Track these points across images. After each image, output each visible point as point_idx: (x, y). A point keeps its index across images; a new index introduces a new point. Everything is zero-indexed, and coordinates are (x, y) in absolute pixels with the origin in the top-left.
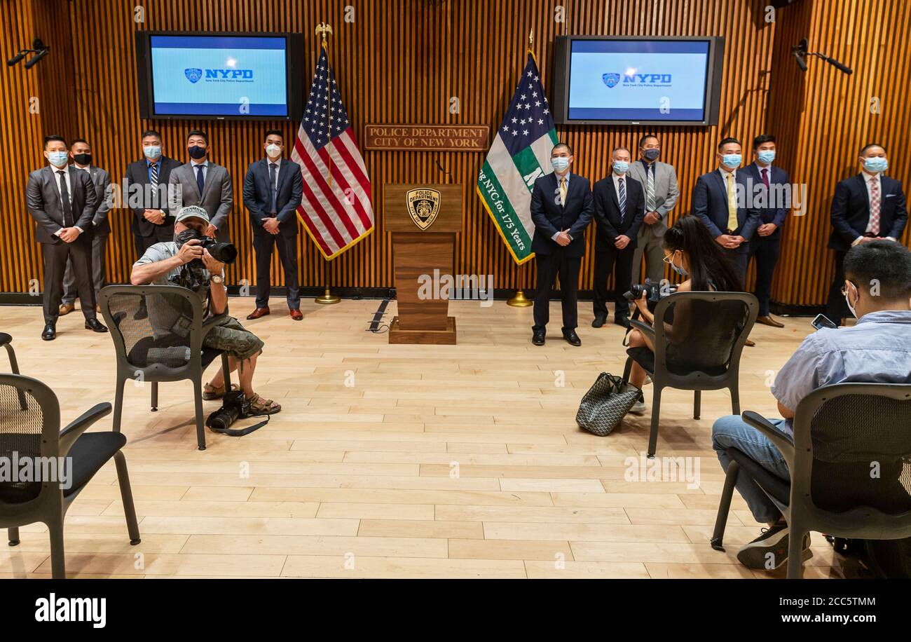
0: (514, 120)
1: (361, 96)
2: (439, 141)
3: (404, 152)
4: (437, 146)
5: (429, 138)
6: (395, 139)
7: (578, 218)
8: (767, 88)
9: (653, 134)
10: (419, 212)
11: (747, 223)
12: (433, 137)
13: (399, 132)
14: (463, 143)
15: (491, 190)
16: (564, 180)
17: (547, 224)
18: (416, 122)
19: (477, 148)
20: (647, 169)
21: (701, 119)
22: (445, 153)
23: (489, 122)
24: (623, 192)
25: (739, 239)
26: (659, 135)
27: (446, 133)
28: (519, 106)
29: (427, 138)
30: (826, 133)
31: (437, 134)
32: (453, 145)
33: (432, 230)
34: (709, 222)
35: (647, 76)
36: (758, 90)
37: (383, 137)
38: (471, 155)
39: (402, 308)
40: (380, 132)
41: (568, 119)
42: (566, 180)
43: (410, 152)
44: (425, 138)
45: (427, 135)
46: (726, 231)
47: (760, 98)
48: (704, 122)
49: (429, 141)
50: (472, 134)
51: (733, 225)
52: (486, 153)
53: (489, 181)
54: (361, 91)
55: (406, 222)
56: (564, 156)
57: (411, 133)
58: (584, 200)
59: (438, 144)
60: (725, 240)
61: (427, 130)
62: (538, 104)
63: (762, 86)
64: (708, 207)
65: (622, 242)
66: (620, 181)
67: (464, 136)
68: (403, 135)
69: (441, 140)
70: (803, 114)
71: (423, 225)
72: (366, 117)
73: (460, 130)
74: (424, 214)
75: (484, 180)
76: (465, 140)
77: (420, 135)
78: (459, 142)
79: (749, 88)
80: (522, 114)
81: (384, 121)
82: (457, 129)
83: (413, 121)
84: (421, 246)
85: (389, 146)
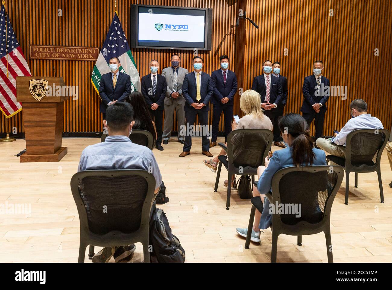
0: (109, 45)
1: (28, 31)
2: (72, 55)
3: (53, 60)
4: (70, 58)
5: (66, 53)
6: (47, 54)
7: (122, 94)
8: (235, 33)
9: (176, 54)
10: (36, 91)
11: (206, 97)
12: (69, 53)
13: (50, 50)
14: (85, 56)
15: (98, 81)
16: (115, 75)
17: (105, 97)
18: (59, 45)
19: (93, 59)
20: (174, 71)
21: (204, 47)
22: (75, 61)
23: (99, 46)
24: (155, 82)
25: (202, 104)
26: (179, 54)
27: (75, 51)
28: (111, 38)
29: (65, 53)
30: (256, 55)
31: (71, 51)
32: (79, 57)
33: (43, 101)
34: (188, 97)
35: (176, 26)
36: (230, 35)
37: (40, 52)
38: (89, 63)
39: (28, 143)
40: (39, 50)
41: (138, 46)
42: (117, 76)
43: (56, 60)
44: (64, 53)
45: (65, 52)
46: (196, 101)
47: (232, 38)
48: (205, 49)
49: (66, 55)
50: (90, 52)
51: (199, 98)
52: (95, 62)
53: (97, 76)
54: (28, 28)
55: (29, 97)
56: (115, 63)
57: (56, 51)
58: (126, 86)
59: (72, 57)
60: (195, 105)
61: (65, 49)
62: (121, 37)
63: (232, 33)
64: (188, 89)
65: (154, 107)
66: (154, 76)
67: (86, 52)
68: (52, 51)
69: (73, 54)
70: (245, 46)
71: (38, 98)
72: (31, 41)
73: (83, 50)
74: (39, 92)
75: (94, 75)
76: (86, 55)
77: (61, 52)
78: (83, 56)
79: (226, 33)
80: (112, 42)
81: (41, 43)
82: (82, 49)
83: (57, 44)
84: (38, 110)
85: (44, 57)
